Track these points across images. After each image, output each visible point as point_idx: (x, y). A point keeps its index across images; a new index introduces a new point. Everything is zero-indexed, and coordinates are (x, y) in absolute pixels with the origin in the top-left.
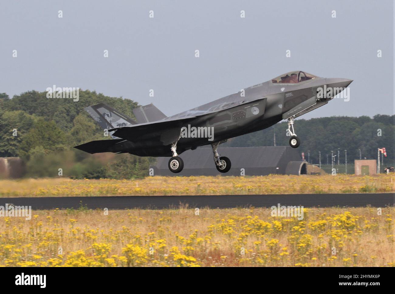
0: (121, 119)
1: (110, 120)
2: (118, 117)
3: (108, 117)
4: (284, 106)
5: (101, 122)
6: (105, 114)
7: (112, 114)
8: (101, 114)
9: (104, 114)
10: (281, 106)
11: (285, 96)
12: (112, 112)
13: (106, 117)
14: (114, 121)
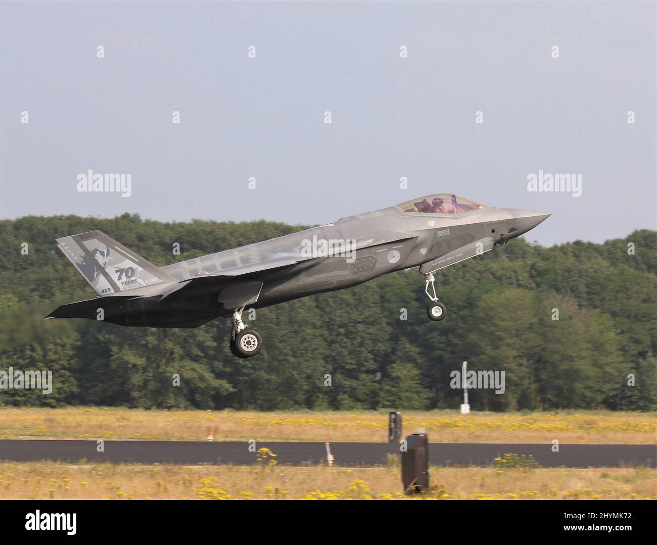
0: (127, 260)
1: (103, 262)
2: (121, 256)
3: (101, 256)
4: (430, 251)
5: (85, 264)
7: (111, 250)
8: (89, 250)
9: (96, 250)
10: (423, 251)
11: (436, 234)
12: (111, 247)
13: (98, 257)
14: (112, 263)
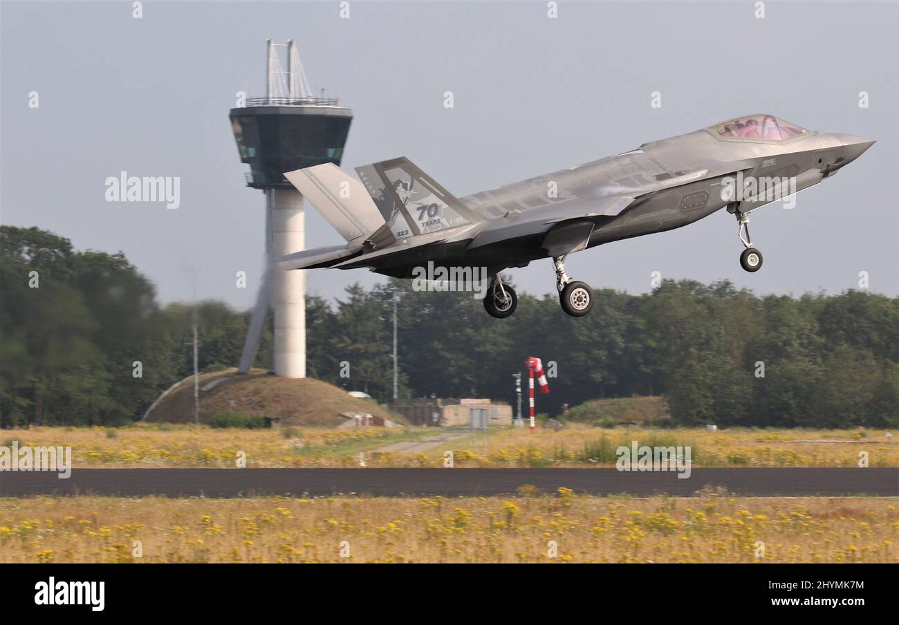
0: (432, 195)
2: (427, 191)
3: (403, 190)
6: (401, 182)
8: (391, 181)
12: (416, 179)
